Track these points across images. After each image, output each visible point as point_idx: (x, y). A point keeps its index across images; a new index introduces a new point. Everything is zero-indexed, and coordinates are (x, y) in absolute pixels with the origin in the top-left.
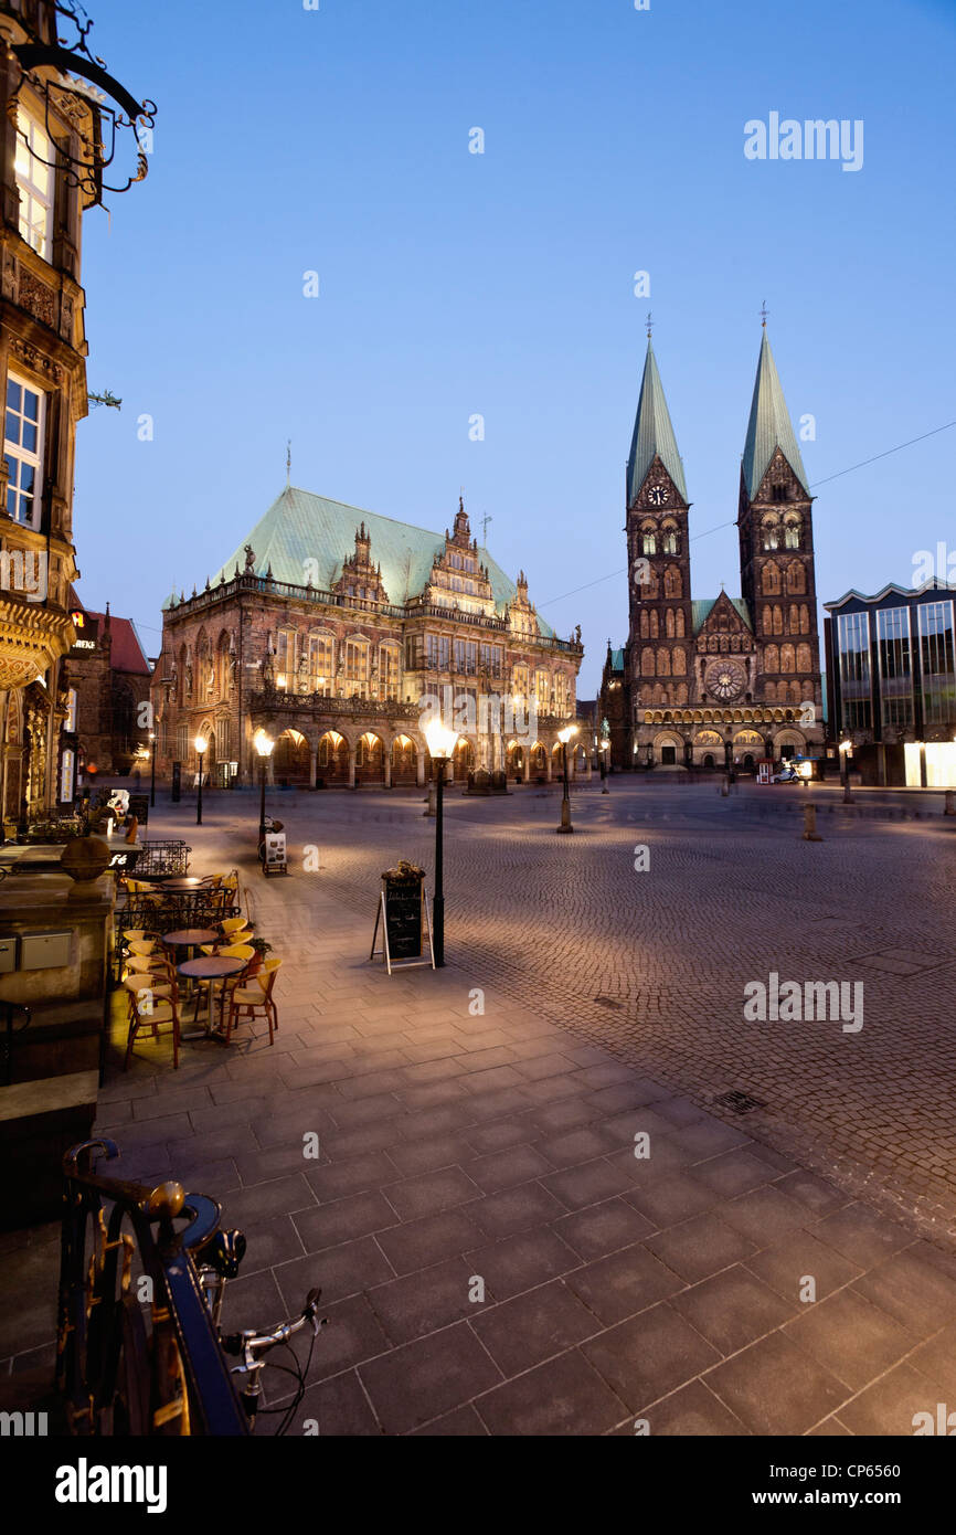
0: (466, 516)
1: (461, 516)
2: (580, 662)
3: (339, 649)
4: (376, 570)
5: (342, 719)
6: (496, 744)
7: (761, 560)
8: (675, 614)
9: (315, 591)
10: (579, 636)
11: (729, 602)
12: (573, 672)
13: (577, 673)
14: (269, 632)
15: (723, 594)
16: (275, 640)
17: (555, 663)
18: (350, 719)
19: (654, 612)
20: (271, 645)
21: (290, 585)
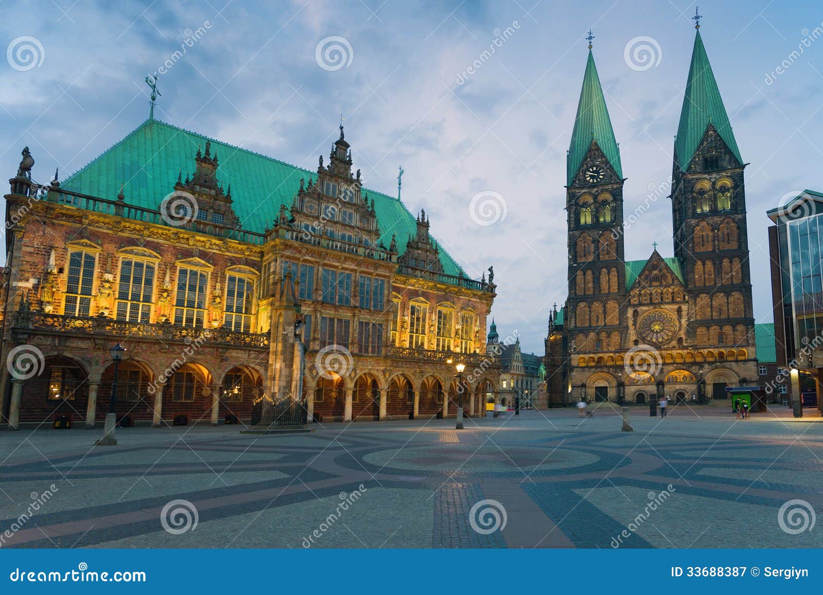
0: (347, 146)
1: (342, 144)
2: (492, 301)
3: (165, 274)
4: (225, 193)
5: (144, 346)
6: (294, 367)
7: (693, 222)
8: (609, 273)
9: (130, 207)
10: (491, 277)
11: (662, 260)
12: (484, 310)
13: (489, 312)
14: (52, 248)
15: (656, 254)
16: (60, 258)
17: (462, 301)
18: (157, 347)
19: (589, 273)
20: (52, 261)
21: (88, 198)
